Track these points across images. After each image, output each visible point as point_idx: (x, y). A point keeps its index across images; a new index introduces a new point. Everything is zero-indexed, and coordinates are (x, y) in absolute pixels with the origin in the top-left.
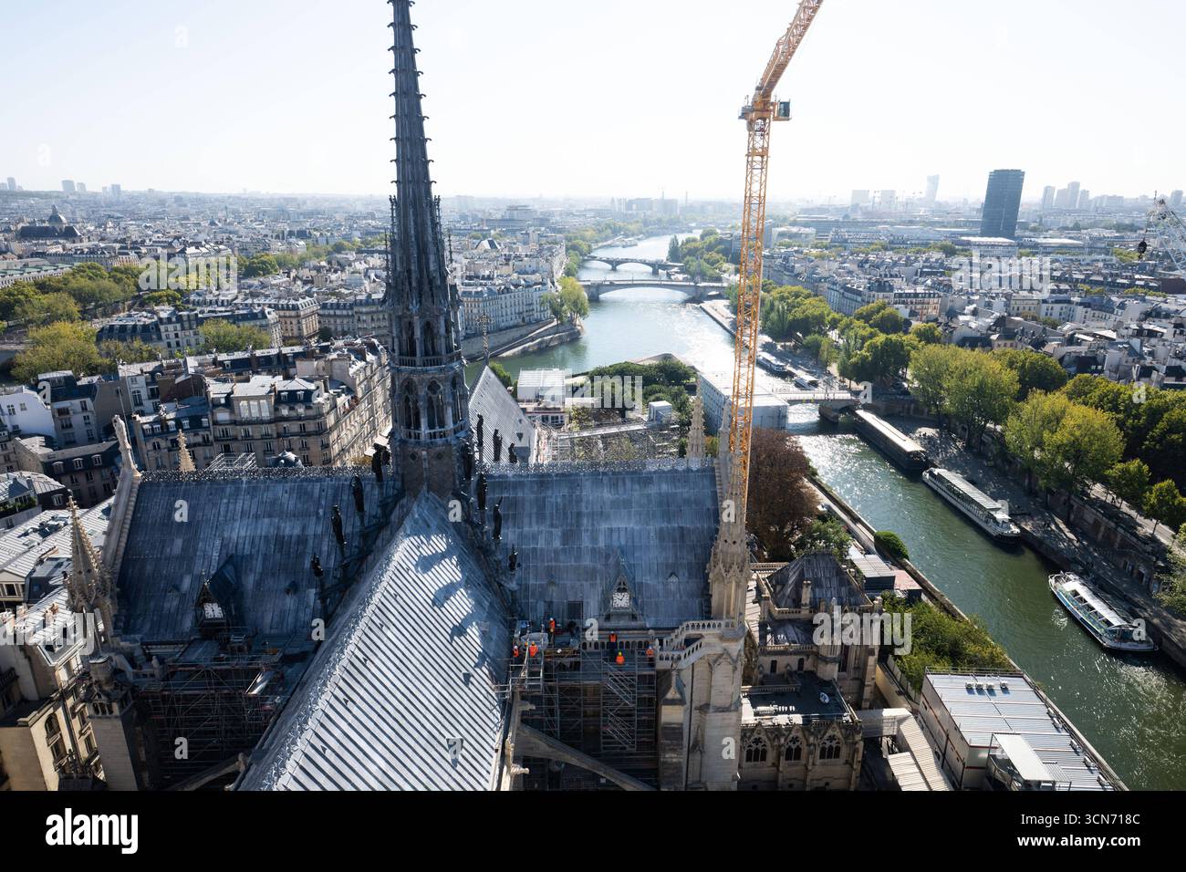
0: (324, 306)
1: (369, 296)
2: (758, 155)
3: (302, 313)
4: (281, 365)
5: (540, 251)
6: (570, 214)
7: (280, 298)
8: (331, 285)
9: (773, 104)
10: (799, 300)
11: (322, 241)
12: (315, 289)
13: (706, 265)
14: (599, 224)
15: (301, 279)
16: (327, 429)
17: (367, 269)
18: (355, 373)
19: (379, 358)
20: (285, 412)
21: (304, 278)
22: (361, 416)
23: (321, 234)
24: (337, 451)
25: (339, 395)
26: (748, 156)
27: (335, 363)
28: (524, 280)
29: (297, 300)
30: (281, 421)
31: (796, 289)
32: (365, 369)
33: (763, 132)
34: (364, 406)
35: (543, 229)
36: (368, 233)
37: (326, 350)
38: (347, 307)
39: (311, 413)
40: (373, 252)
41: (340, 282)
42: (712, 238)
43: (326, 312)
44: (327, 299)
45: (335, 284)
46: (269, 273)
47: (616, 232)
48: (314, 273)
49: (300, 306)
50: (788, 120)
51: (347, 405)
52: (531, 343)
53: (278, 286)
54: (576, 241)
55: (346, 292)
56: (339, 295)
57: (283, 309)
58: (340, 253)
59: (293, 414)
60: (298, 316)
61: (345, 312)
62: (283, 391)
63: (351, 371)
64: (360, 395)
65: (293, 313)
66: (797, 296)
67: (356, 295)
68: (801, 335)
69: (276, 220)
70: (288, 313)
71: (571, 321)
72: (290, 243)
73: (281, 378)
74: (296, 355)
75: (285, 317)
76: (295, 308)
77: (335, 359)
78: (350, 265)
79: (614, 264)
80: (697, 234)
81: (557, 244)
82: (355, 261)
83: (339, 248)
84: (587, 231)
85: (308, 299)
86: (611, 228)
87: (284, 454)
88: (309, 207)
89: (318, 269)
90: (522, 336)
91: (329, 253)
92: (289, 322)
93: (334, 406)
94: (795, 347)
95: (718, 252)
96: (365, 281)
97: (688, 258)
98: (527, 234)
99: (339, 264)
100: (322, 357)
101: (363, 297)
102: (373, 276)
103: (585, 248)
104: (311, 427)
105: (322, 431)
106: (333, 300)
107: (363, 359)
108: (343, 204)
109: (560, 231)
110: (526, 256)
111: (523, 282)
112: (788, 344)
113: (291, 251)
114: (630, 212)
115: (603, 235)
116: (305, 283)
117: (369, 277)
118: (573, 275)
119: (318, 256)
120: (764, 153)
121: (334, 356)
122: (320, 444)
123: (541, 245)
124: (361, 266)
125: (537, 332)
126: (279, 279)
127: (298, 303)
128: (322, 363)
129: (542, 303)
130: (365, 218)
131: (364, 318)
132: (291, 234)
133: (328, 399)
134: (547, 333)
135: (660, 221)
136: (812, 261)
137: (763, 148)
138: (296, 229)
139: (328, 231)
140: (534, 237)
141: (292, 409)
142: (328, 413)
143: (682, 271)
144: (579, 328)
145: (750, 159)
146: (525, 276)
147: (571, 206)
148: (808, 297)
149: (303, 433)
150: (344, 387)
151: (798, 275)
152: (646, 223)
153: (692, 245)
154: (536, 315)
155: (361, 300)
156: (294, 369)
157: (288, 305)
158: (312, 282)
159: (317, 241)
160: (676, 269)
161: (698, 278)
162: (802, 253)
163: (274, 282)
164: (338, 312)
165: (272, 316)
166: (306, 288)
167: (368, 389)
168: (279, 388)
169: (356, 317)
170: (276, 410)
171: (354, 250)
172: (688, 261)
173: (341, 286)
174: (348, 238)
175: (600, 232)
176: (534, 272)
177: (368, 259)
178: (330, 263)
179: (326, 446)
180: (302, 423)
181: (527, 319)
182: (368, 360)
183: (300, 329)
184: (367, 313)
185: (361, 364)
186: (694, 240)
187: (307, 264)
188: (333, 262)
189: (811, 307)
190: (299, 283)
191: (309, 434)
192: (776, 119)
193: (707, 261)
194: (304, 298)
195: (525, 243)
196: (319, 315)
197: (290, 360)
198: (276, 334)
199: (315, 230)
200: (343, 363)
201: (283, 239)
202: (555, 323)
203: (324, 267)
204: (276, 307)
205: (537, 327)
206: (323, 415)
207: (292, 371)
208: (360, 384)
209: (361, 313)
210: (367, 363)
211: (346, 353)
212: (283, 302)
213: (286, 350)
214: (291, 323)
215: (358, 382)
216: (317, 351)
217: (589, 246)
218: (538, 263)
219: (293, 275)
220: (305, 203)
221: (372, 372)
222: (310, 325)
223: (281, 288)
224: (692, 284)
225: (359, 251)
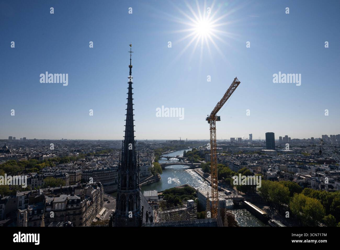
0: (84, 172)
1: (98, 169)
2: (213, 129)
3: (77, 174)
4: (70, 191)
5: (148, 155)
6: (155, 145)
7: (70, 170)
8: (86, 166)
9: (216, 117)
10: (222, 168)
11: (84, 153)
12: (81, 167)
13: (194, 158)
14: (163, 147)
15: (77, 164)
16: (82, 213)
17: (97, 161)
18: (93, 193)
19: (101, 188)
20: (70, 207)
21: (78, 164)
22: (93, 208)
23: (84, 151)
24: (84, 220)
25: (87, 201)
26: (210, 129)
27: (87, 190)
28: (144, 163)
29: (76, 170)
30: (67, 210)
31: (221, 164)
32: (96, 192)
33: (214, 124)
34: (94, 204)
35: (148, 149)
36: (98, 150)
37: (85, 186)
38: (91, 172)
39: (78, 207)
40: (99, 156)
41: (89, 165)
42: (195, 151)
43: (84, 174)
44: (85, 170)
45: (87, 165)
46: (67, 162)
47: (168, 149)
48: (81, 162)
49: (76, 172)
50: (220, 121)
51: (89, 204)
52: (145, 182)
53: (70, 166)
54: (157, 152)
55: (90, 167)
56: (89, 169)
57: (71, 173)
58: (89, 156)
59: (72, 207)
60: (75, 175)
61: (90, 174)
62: (70, 200)
63: (92, 192)
64: (94, 201)
65: (74, 174)
66: (221, 166)
67: (94, 169)
68: (224, 178)
69: (71, 147)
70: (72, 174)
71: (157, 175)
72: (74, 154)
73: (70, 195)
74: (75, 188)
75: (71, 176)
76: (75, 173)
77: (87, 189)
78: (92, 160)
79: (168, 158)
80: (191, 150)
81: (152, 153)
82: (94, 158)
83: (89, 155)
84: (160, 149)
85: (79, 170)
86: (166, 148)
87: (68, 222)
88: (81, 143)
89: (83, 161)
90: (142, 180)
91: (86, 156)
92: (72, 177)
93: (86, 204)
94: (223, 182)
95: (197, 155)
96: (97, 164)
97: (189, 156)
98: (144, 150)
99: (89, 159)
100: (83, 188)
101: (96, 169)
102: (99, 163)
103: (160, 154)
104: (77, 212)
105: (81, 213)
106: (87, 170)
107: (96, 188)
108: (91, 142)
109: (153, 149)
110: (144, 156)
111: (143, 164)
112: (220, 181)
113: (74, 156)
114: (172, 144)
115: (165, 150)
116: (78, 165)
117: (98, 163)
118: (157, 162)
119: (82, 157)
120: (215, 129)
121: (87, 188)
122: (79, 218)
123: (148, 153)
124: (95, 160)
125: (147, 179)
126: (71, 164)
127: (76, 171)
128: (83, 190)
129: (149, 170)
130: (97, 146)
131: (96, 175)
132: (75, 151)
133: (84, 202)
134: (150, 179)
135: (180, 146)
136: (224, 157)
137: (214, 127)
138: (77, 150)
139: (86, 150)
140: (145, 151)
141: (72, 206)
142: (83, 207)
143: (187, 160)
144: (159, 177)
145: (211, 130)
146: (144, 162)
147: (155, 142)
148: (224, 167)
149: (75, 214)
150: (89, 198)
151: (220, 161)
152: (176, 147)
153: (190, 153)
154: (147, 174)
155: (95, 170)
156: (74, 192)
157: (72, 172)
158: (80, 165)
159: (82, 153)
160: (186, 160)
161: (192, 162)
162: (220, 155)
163: (69, 165)
164: (88, 174)
165: (67, 175)
166: (79, 167)
167: (97, 198)
168: (69, 199)
169: (93, 175)
170: (67, 206)
171: (93, 155)
172: (189, 157)
173: (89, 166)
174: (92, 152)
175: (164, 149)
176: (146, 161)
177: (98, 158)
178: (86, 159)
179: (81, 219)
180: (74, 211)
181: (144, 175)
182: (97, 189)
183: (75, 179)
184: (97, 174)
185: (95, 190)
186: (190, 151)
187: (79, 159)
188: (87, 159)
189: (226, 170)
190: (77, 165)
191: (76, 215)
192: (217, 121)
193: (195, 157)
194: (78, 170)
195: (143, 153)
196: (82, 175)
197: (73, 189)
198: (68, 181)
199: (83, 150)
200: (90, 190)
201: (72, 152)
202: (152, 176)
203: (84, 160)
204: (69, 173)
205: (147, 177)
206: (82, 208)
207: (73, 193)
208: (94, 197)
209: (95, 174)
210: (97, 190)
211: (91, 186)
212: (71, 171)
213: (72, 186)
214: (73, 177)
215: (94, 196)
216: (82, 186)
217: (161, 153)
218: (147, 158)
219: (75, 163)
220: (80, 142)
221: (98, 193)
222: (79, 178)
223: (71, 167)
224: (191, 164)
225: (95, 156)
